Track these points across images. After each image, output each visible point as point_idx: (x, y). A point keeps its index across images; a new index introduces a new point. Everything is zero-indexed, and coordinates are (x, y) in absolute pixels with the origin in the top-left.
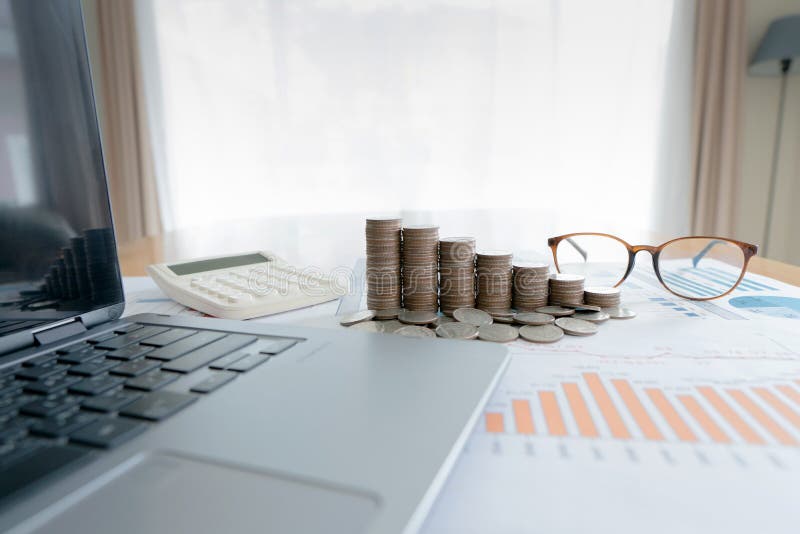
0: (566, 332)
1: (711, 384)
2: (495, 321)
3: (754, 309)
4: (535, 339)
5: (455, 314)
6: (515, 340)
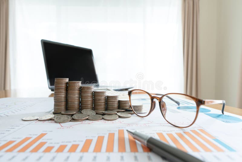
0: (120, 117)
1: (162, 132)
2: (97, 114)
3: (185, 110)
4: (108, 119)
5: (82, 111)
6: (101, 120)
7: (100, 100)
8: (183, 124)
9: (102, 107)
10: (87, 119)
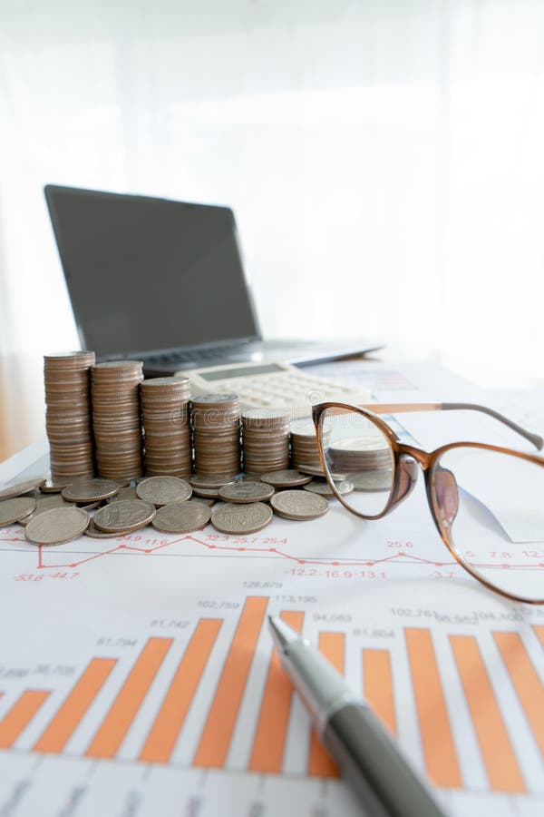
5: (139, 487)
6: (201, 528)
7: (213, 435)
8: (506, 566)
9: (226, 462)
10: (150, 525)
